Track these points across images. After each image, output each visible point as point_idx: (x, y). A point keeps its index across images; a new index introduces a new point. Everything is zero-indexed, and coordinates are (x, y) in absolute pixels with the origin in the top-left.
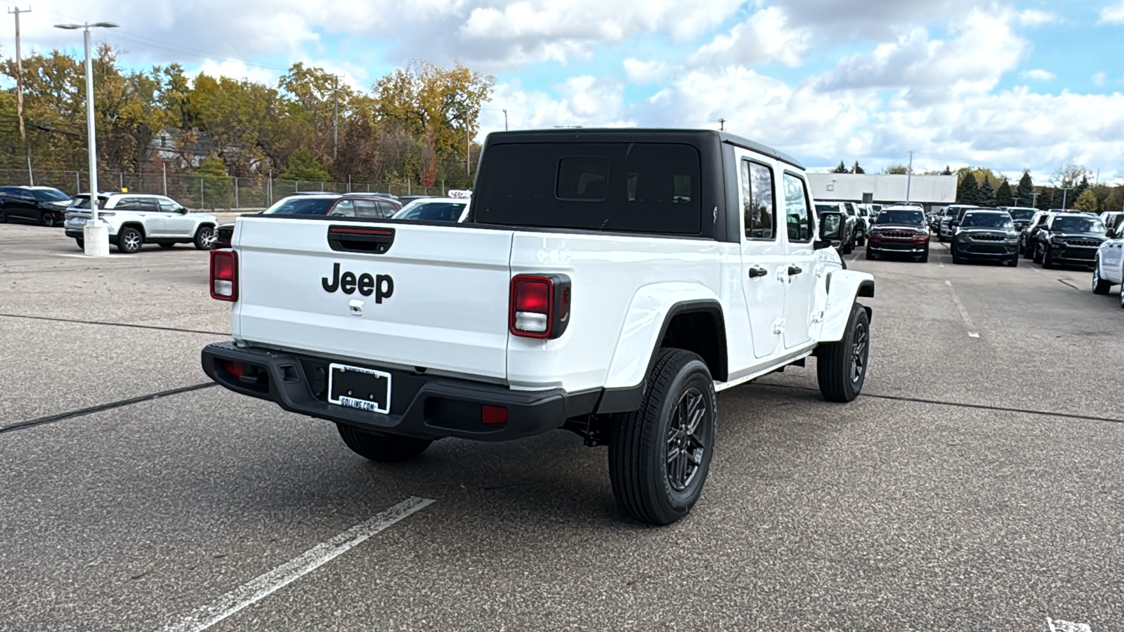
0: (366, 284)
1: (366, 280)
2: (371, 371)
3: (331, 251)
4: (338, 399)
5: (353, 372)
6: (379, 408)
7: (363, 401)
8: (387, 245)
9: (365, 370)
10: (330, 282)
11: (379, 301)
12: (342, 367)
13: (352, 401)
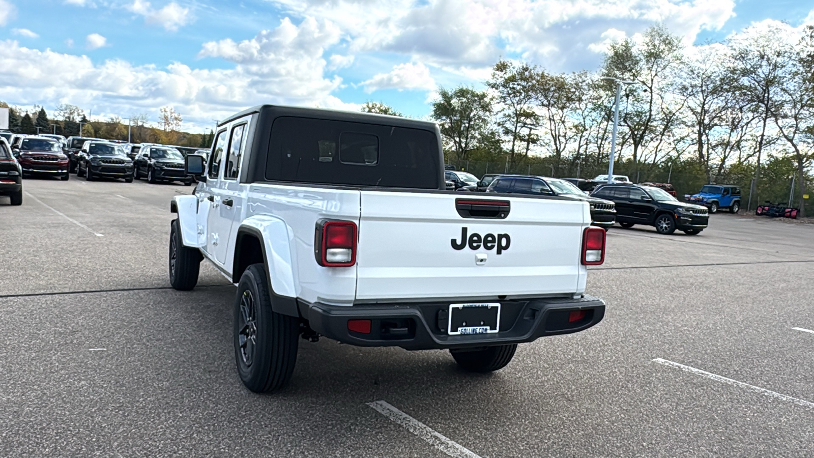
0: (489, 242)
1: (490, 239)
2: (485, 304)
3: (460, 218)
4: (457, 331)
5: (471, 307)
6: (491, 329)
7: (479, 328)
8: (506, 213)
9: (480, 304)
10: (459, 242)
11: (499, 252)
12: (460, 306)
13: (469, 330)
